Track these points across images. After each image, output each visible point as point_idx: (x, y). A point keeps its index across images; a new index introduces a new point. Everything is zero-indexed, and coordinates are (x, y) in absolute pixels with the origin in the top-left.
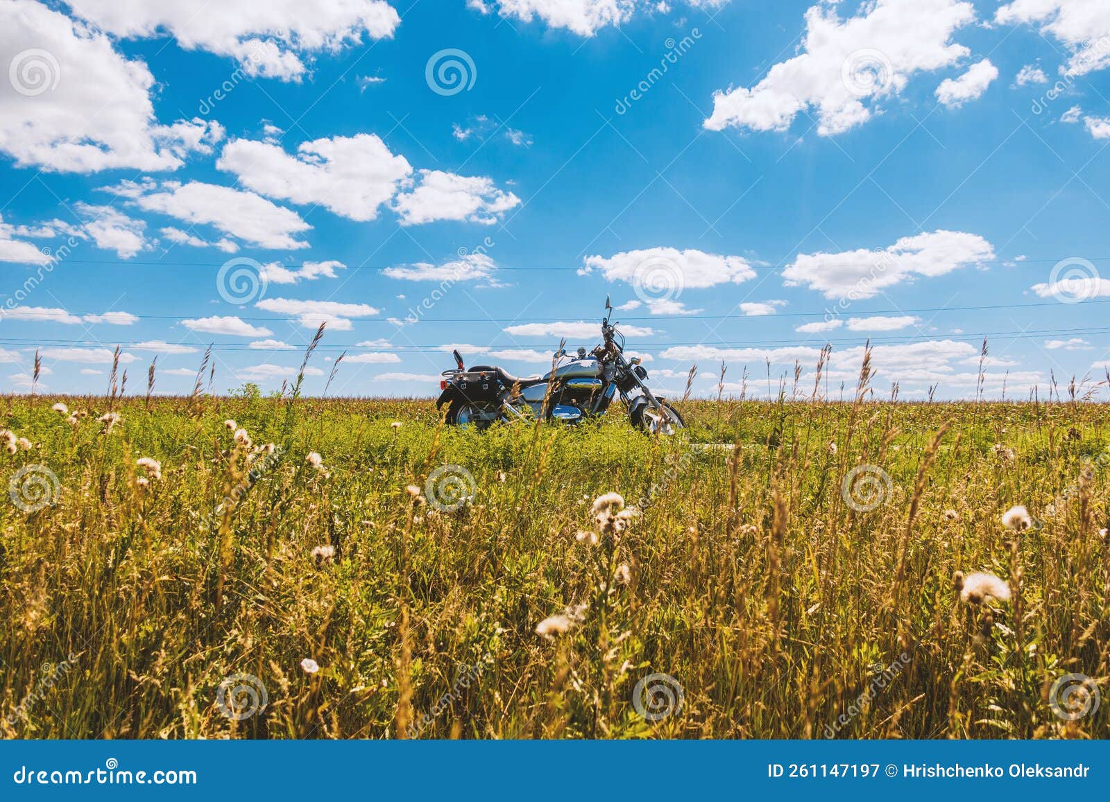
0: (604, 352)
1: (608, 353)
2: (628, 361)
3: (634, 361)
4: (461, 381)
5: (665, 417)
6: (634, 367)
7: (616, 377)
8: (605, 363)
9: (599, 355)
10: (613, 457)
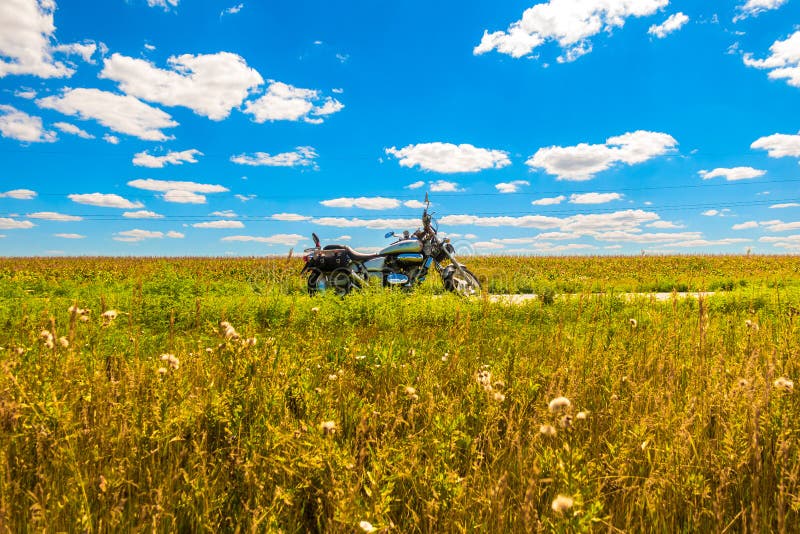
0: (423, 234)
1: (426, 234)
2: (440, 240)
3: (446, 240)
4: (320, 257)
5: (467, 281)
6: (445, 245)
7: (433, 253)
8: (424, 242)
9: (419, 236)
10: (440, 315)
